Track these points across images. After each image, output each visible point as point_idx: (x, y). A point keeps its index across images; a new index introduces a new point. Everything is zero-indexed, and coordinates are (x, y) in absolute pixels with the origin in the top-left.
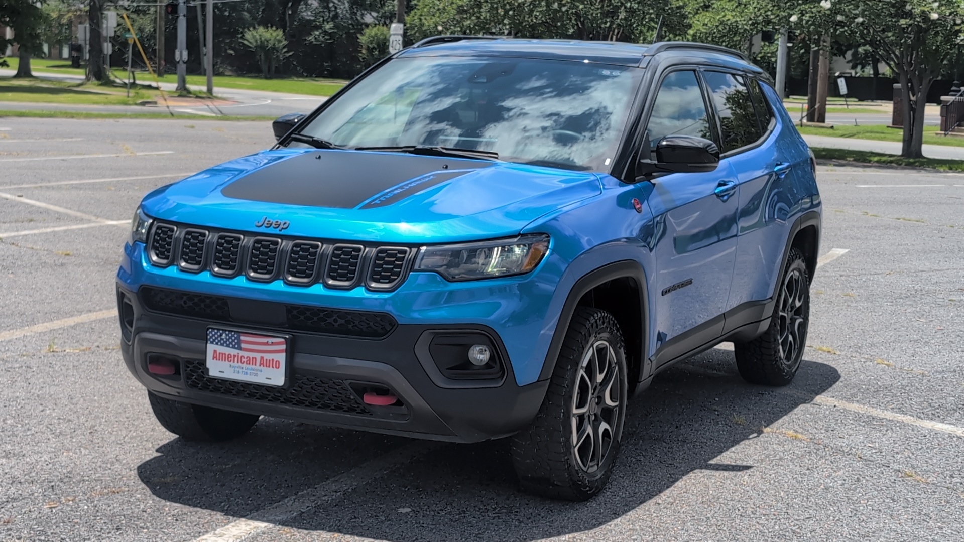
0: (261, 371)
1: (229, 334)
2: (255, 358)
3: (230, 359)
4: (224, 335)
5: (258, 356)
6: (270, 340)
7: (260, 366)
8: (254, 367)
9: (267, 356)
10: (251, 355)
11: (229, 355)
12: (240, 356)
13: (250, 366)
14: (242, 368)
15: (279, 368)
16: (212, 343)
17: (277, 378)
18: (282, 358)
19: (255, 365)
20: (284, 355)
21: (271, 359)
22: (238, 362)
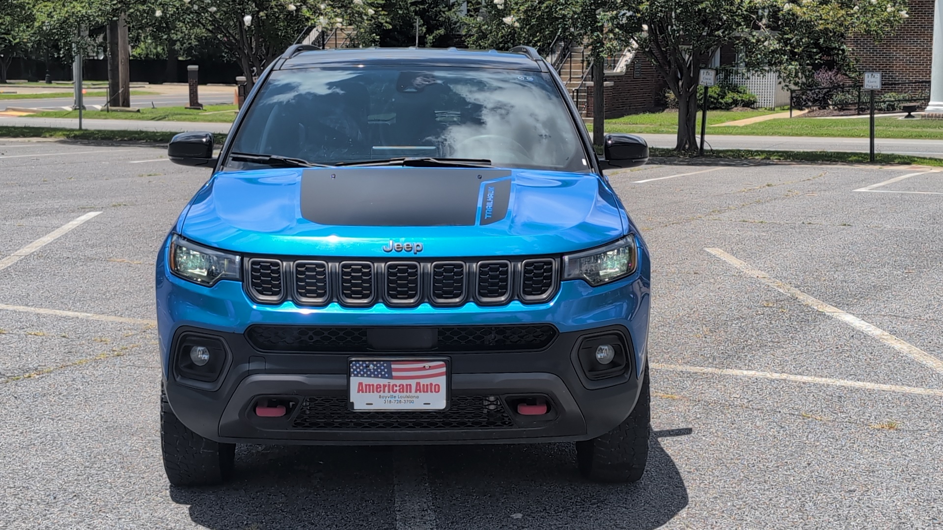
0: (418, 397)
1: (377, 364)
2: (410, 385)
3: (379, 390)
4: (371, 366)
5: (413, 382)
6: (427, 365)
7: (416, 392)
8: (408, 394)
9: (423, 382)
10: (405, 382)
11: (377, 385)
12: (391, 384)
13: (405, 394)
14: (395, 397)
15: (438, 391)
16: (356, 375)
17: (438, 402)
18: (442, 381)
19: (410, 392)
20: (444, 377)
21: (429, 384)
22: (389, 392)
